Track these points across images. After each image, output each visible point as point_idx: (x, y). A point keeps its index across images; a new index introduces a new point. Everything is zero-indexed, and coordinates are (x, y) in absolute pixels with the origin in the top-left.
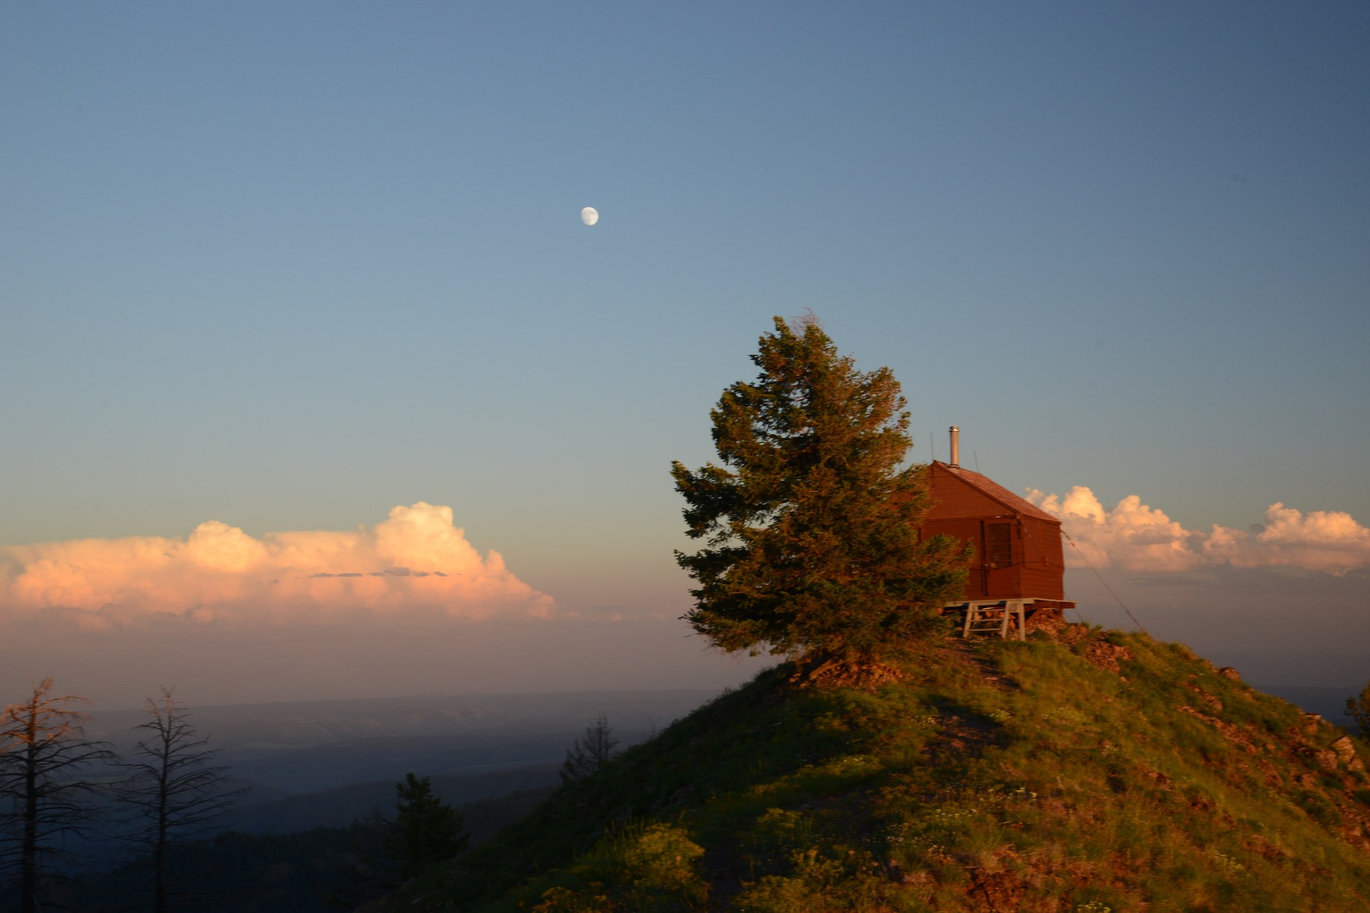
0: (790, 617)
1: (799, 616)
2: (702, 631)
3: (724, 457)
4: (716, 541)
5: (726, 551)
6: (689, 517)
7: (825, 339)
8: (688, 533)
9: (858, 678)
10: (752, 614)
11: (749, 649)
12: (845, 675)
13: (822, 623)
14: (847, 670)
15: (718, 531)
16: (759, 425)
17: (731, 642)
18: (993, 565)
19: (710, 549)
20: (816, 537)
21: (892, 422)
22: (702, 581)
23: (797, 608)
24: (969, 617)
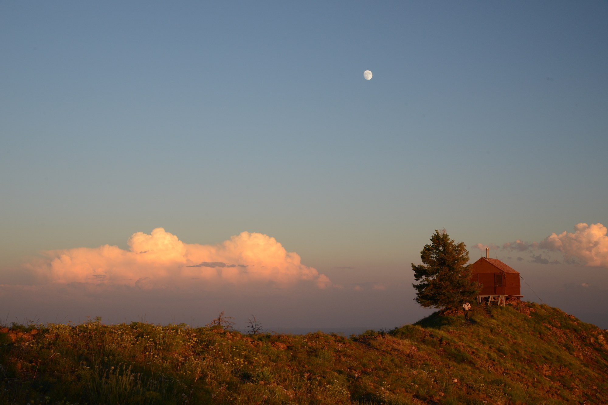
0: (438, 300)
1: (441, 300)
2: (419, 302)
3: (424, 262)
4: (422, 282)
5: (424, 284)
6: (415, 275)
7: (447, 236)
8: (415, 279)
9: (455, 314)
10: (430, 299)
11: (430, 307)
12: (452, 313)
13: (446, 301)
14: (452, 312)
15: (422, 279)
16: (432, 255)
17: (425, 305)
18: (497, 286)
19: (420, 284)
20: (444, 283)
21: (464, 254)
22: (419, 291)
23: (440, 298)
24: (490, 300)
